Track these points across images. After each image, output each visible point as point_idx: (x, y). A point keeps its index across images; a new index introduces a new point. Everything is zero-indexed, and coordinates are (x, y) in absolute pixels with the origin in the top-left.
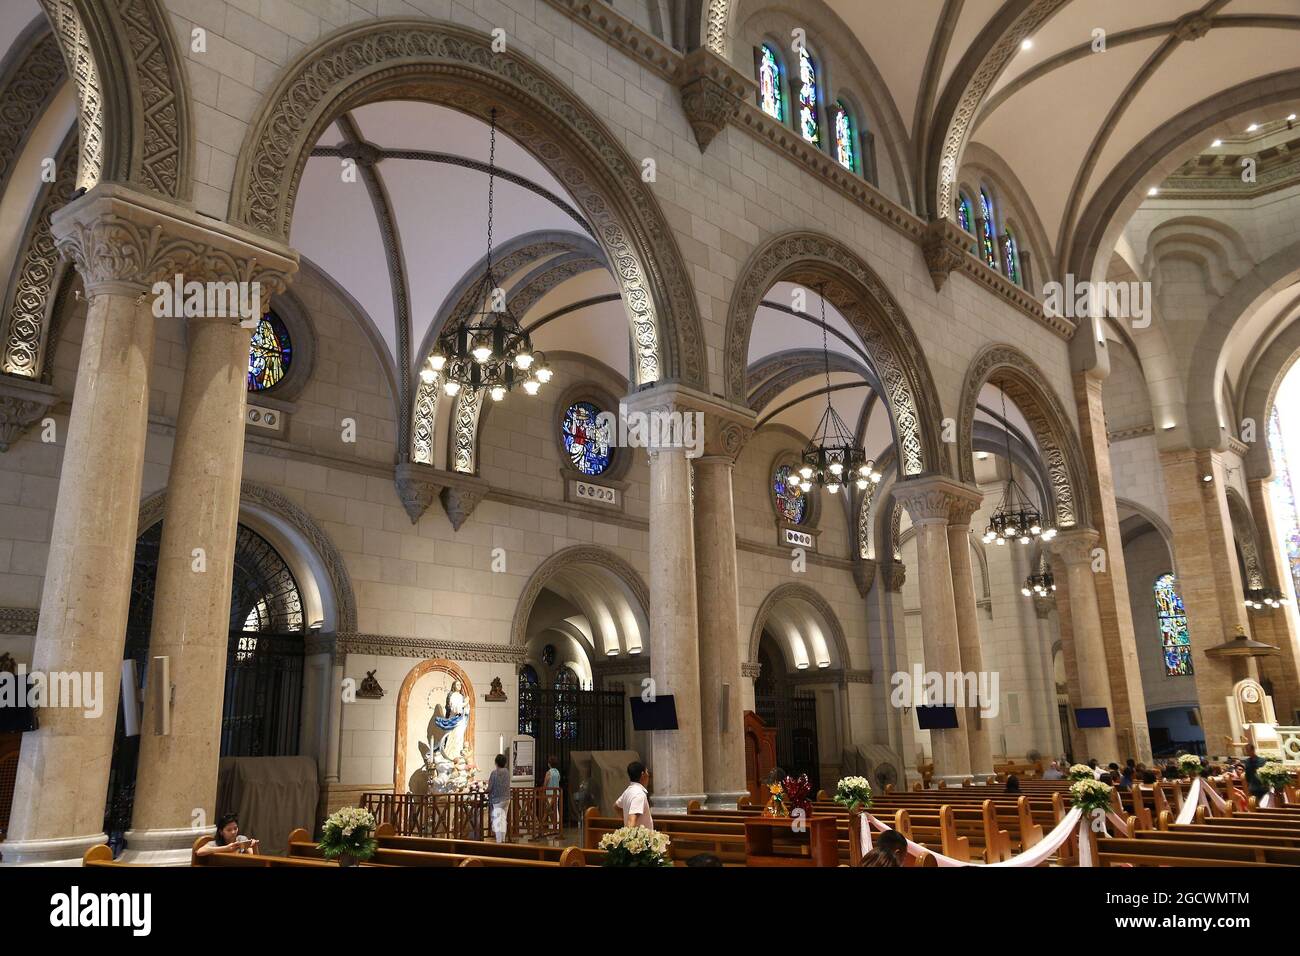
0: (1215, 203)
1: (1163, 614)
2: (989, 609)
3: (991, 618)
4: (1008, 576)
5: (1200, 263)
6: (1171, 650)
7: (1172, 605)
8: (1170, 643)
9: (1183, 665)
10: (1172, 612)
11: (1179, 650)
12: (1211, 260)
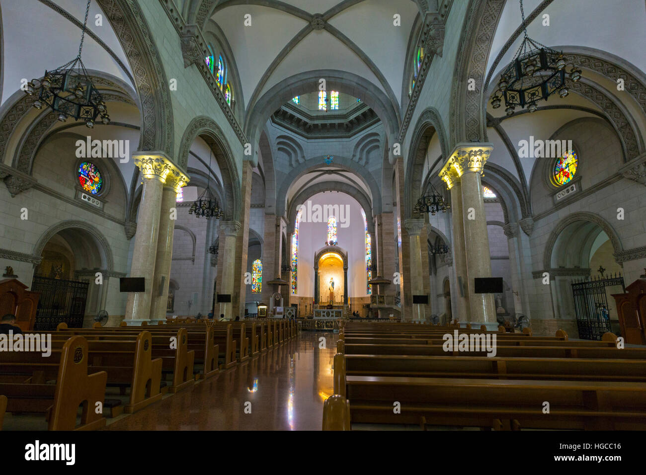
0: (298, 136)
1: (254, 272)
2: (193, 261)
3: (194, 264)
4: (203, 250)
5: (289, 154)
6: (254, 284)
7: (258, 269)
8: (254, 281)
9: (257, 289)
10: (257, 271)
11: (257, 284)
12: (293, 155)
